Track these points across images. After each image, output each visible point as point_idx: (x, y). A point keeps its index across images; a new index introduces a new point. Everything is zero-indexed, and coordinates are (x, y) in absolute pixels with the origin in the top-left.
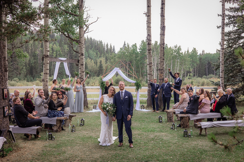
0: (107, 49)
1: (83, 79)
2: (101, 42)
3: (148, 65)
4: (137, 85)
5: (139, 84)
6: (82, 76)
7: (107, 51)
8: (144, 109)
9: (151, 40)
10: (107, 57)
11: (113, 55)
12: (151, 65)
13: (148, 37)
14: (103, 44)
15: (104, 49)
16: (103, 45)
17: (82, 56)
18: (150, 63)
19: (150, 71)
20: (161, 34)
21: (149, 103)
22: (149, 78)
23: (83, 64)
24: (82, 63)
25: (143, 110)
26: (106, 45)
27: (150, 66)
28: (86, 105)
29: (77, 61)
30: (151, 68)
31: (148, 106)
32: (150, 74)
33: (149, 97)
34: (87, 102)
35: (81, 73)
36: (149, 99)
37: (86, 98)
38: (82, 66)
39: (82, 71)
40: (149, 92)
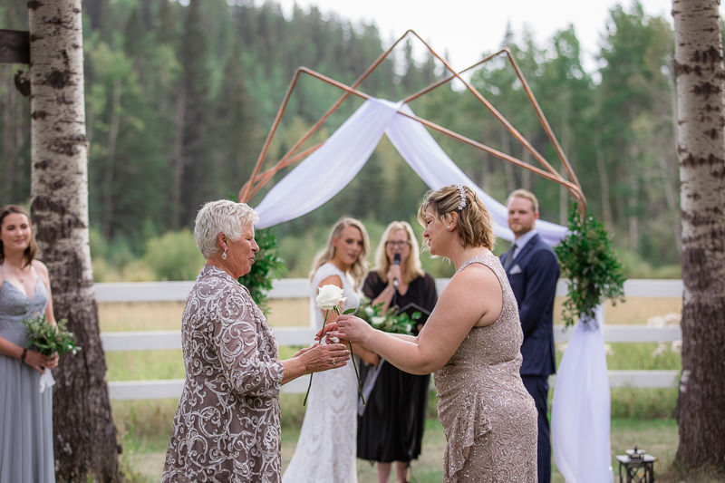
0: (411, 67)
1: (63, 211)
2: (372, 30)
3: (686, 69)
4: (585, 264)
5: (601, 256)
6: (58, 185)
12: (708, 77)
15: (390, 65)
18: (696, 57)
19: (707, 126)
21: (696, 430)
22: (695, 196)
23: (68, 73)
24: (58, 64)
27: (697, 81)
28: (98, 458)
29: (11, 47)
30: (714, 105)
31: (689, 460)
32: (702, 161)
33: (693, 377)
34: (104, 430)
35: (50, 156)
36: (693, 398)
37: (93, 390)
38: (60, 92)
39: (59, 135)
40: (700, 331)
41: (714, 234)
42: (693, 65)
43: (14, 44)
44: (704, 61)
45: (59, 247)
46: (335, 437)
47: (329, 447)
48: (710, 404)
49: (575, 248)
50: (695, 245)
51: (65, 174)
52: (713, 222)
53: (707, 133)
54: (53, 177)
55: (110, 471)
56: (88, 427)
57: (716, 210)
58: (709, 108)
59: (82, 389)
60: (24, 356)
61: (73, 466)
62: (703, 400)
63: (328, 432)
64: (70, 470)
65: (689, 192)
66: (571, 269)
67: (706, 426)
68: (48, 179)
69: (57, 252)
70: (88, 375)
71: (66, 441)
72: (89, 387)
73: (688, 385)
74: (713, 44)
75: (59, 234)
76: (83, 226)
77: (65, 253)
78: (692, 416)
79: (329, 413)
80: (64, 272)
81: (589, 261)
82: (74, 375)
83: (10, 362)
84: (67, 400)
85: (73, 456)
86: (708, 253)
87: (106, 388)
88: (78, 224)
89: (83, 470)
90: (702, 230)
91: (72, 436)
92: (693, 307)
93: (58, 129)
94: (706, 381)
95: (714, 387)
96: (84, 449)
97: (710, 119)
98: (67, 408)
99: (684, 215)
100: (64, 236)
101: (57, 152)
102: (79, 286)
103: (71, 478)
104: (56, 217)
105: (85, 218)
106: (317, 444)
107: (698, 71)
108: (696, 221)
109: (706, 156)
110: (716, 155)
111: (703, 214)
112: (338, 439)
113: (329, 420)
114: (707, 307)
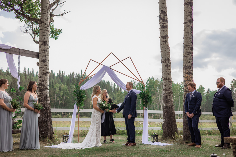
1: (44, 86)
2: (108, 83)
6: (43, 81)
7: (114, 91)
8: (157, 141)
9: (167, 21)
10: (114, 97)
11: (119, 93)
12: (168, 63)
13: (162, 15)
14: (111, 84)
15: (111, 89)
16: (111, 86)
17: (45, 45)
18: (165, 60)
20: (185, 4)
22: (166, 86)
23: (46, 60)
24: (44, 58)
25: (156, 144)
26: (113, 85)
27: (166, 64)
28: (49, 134)
29: (35, 55)
30: (169, 69)
31: (165, 136)
32: (167, 79)
33: (165, 120)
34: (50, 129)
35: (42, 75)
36: (165, 124)
37: (49, 121)
38: (44, 63)
39: (44, 71)
40: (167, 111)
41: (169, 93)
42: (165, 61)
43: (36, 54)
44: (167, 61)
45: (43, 93)
46: (96, 129)
47: (95, 131)
48: (169, 125)
49: (143, 94)
50: (166, 95)
51: (45, 79)
52: (169, 91)
53: (168, 74)
54: (42, 79)
55: (52, 137)
56: (47, 128)
57: (169, 88)
58: (168, 69)
59: (46, 120)
60: (34, 110)
61: (44, 136)
62: (168, 124)
63: (95, 128)
64: (43, 136)
65: (164, 85)
66: (142, 98)
67: (168, 129)
68: (41, 80)
69: (42, 94)
70: (48, 118)
71: (43, 131)
72: (48, 120)
73: (164, 122)
74: (169, 57)
75: (43, 90)
76: (48, 89)
77: (44, 94)
78: (165, 128)
79: (95, 124)
80: (44, 98)
81: (146, 96)
82: (45, 118)
83: (31, 111)
84: (43, 123)
85: (44, 133)
86: (168, 96)
87: (51, 121)
88: (47, 89)
89: (46, 136)
90: (167, 92)
91: (44, 130)
92: (165, 107)
93: (44, 70)
94: (168, 121)
95: (170, 122)
96: (46, 132)
97: (168, 71)
98: (43, 124)
99: (163, 89)
100: (44, 91)
101: (43, 75)
102: (47, 100)
103: (43, 138)
104: (43, 87)
105: (48, 88)
106: (93, 130)
107: (166, 62)
108: (166, 90)
109: (167, 78)
110: (170, 78)
111: (167, 89)
112: (97, 129)
113: (95, 125)
114: (168, 106)
